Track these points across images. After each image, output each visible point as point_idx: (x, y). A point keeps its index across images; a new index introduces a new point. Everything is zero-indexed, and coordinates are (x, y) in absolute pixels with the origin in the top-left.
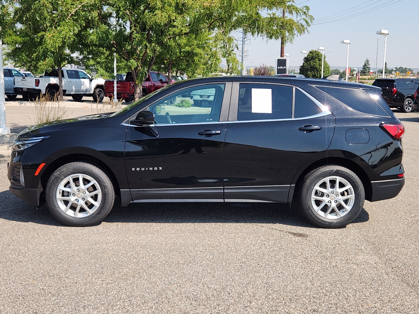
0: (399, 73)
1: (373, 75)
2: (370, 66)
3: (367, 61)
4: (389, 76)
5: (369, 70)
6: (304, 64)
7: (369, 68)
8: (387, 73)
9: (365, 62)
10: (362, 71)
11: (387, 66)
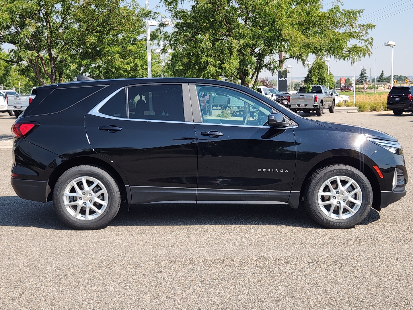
0: (397, 81)
1: (370, 84)
2: (366, 75)
3: (363, 70)
4: (387, 84)
5: (366, 79)
6: (308, 75)
7: (366, 77)
8: (384, 81)
9: (362, 71)
10: (359, 80)
11: (384, 74)
